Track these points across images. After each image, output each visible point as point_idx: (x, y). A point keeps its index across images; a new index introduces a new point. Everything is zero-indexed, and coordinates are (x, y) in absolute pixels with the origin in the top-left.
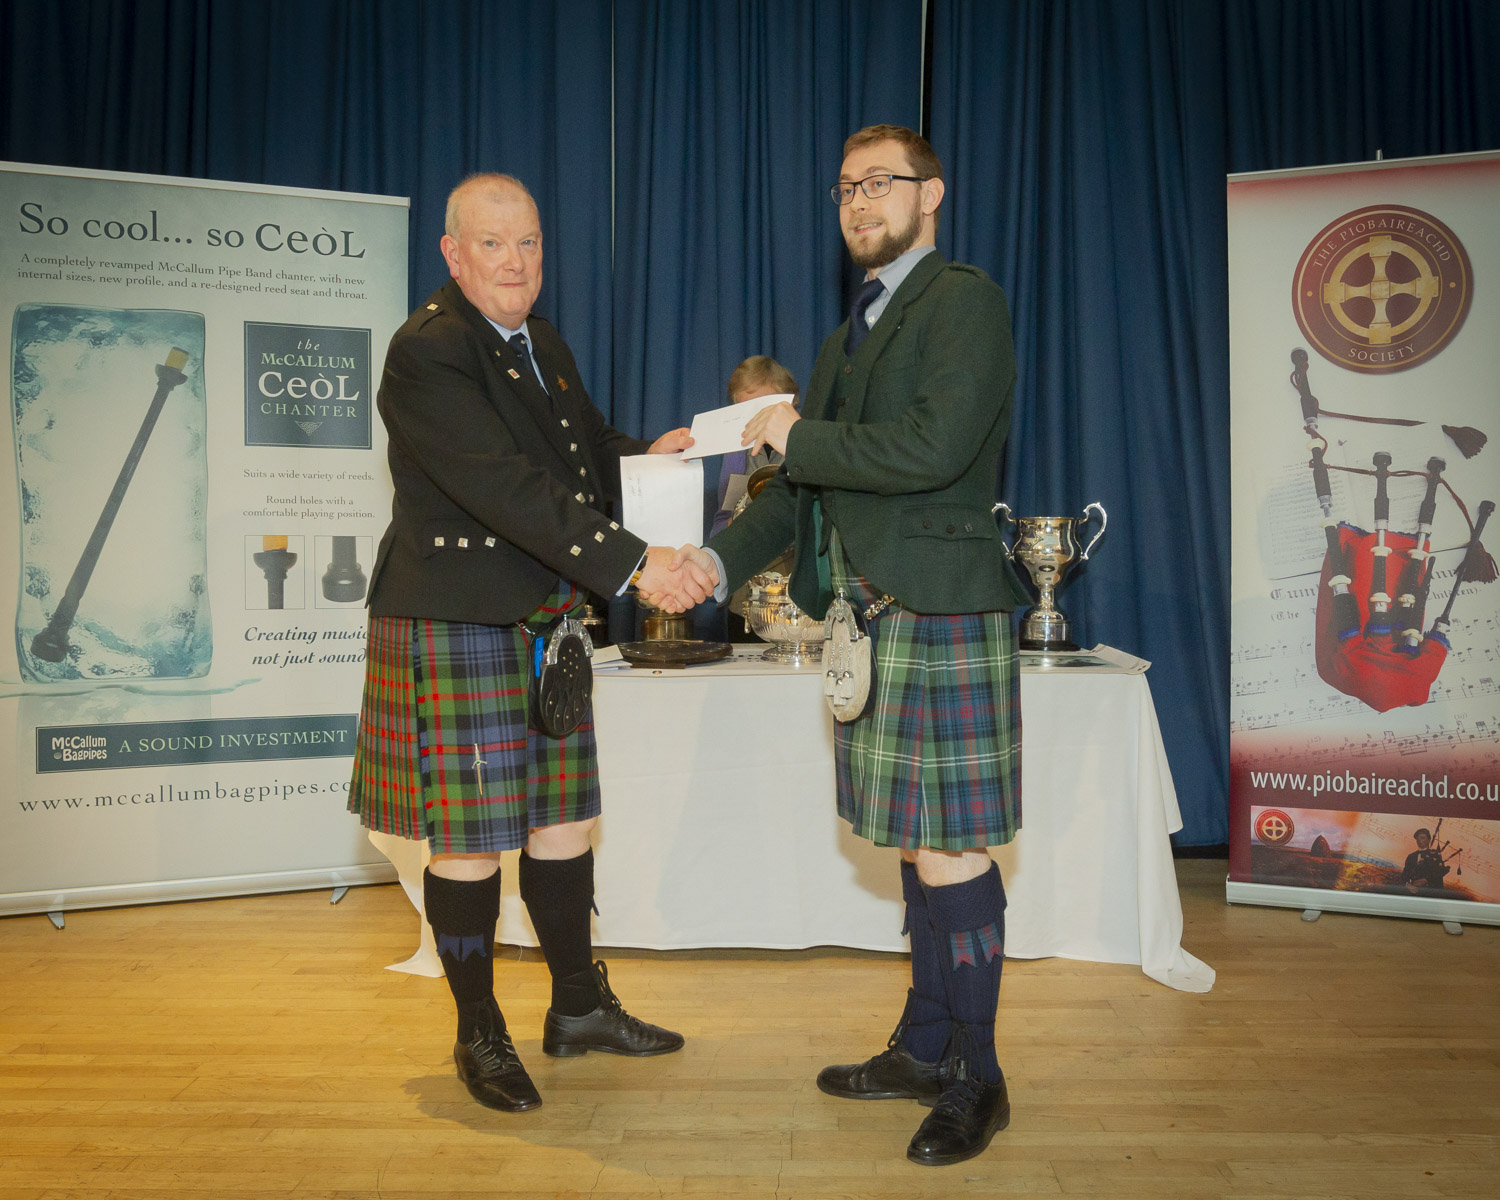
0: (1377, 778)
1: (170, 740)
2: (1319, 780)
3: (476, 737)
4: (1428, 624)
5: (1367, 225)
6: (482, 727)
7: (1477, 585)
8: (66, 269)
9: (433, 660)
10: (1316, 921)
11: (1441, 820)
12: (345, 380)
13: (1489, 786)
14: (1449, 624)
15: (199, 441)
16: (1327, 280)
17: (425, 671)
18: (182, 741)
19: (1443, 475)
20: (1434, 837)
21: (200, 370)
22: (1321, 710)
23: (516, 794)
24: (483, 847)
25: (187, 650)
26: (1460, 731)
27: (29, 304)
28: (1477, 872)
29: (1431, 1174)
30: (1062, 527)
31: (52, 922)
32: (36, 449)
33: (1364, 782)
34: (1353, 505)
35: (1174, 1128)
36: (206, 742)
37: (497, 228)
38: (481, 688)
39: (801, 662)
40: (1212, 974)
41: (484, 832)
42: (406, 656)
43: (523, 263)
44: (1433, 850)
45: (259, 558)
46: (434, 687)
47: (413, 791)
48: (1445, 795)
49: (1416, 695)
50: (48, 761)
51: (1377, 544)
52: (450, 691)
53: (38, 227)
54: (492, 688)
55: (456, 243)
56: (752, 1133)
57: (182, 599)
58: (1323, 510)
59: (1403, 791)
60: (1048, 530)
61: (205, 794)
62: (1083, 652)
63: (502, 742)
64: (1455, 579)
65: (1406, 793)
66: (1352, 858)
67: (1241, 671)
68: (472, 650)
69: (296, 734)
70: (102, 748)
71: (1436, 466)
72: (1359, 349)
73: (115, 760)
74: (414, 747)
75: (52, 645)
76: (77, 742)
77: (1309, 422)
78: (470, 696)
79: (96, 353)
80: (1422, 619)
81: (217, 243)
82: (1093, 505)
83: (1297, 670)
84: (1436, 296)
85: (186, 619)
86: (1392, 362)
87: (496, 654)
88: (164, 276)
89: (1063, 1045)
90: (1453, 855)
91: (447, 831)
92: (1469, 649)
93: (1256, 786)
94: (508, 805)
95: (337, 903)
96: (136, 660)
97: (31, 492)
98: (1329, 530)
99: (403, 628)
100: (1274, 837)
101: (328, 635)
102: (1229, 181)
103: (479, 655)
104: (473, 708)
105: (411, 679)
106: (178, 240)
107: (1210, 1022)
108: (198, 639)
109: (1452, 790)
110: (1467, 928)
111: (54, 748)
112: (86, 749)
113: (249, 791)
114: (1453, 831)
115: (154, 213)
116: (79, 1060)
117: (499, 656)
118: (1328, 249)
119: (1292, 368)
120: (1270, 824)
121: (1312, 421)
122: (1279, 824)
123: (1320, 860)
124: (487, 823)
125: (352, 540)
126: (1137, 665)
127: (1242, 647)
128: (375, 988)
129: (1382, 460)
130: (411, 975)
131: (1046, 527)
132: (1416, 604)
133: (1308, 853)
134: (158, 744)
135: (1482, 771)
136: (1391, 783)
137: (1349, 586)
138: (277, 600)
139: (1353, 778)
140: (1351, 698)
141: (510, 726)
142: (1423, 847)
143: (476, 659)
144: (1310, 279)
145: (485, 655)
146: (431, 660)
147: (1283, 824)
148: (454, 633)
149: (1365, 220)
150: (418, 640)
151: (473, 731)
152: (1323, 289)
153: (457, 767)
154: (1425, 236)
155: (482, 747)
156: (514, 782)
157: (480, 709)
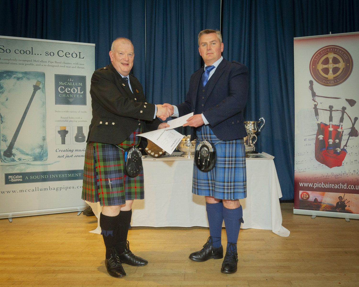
0: (329, 184)
1: (38, 176)
2: (316, 185)
3: (109, 177)
4: (342, 147)
5: (327, 50)
6: (111, 174)
7: (354, 137)
8: (10, 62)
10: (315, 218)
12: (80, 88)
13: (356, 186)
14: (347, 147)
15: (44, 103)
16: (318, 63)
17: (97, 160)
18: (41, 176)
19: (346, 111)
20: (343, 198)
22: (316, 168)
23: (120, 191)
24: (112, 204)
25: (42, 154)
26: (349, 173)
27: (1, 70)
28: (353, 207)
29: (340, 283)
30: (254, 124)
31: (9, 221)
32: (4, 106)
33: (326, 185)
34: (324, 118)
35: (278, 272)
36: (46, 177)
37: (123, 50)
38: (110, 164)
39: (190, 157)
40: (289, 232)
42: (92, 157)
43: (129, 59)
44: (343, 201)
45: (59, 132)
46: (99, 164)
47: (93, 190)
48: (346, 188)
49: (339, 163)
50: (8, 182)
51: (330, 128)
52: (103, 165)
53: (3, 51)
54: (113, 164)
55: (113, 53)
56: (175, 274)
58: (317, 119)
59: (336, 187)
60: (251, 124)
61: (47, 189)
62: (259, 154)
63: (116, 178)
64: (348, 136)
66: (323, 203)
67: (297, 158)
69: (69, 174)
70: (21, 178)
71: (344, 109)
72: (326, 80)
73: (24, 181)
74: (94, 180)
75: (9, 153)
76: (15, 177)
77: (313, 98)
78: (107, 166)
79: (18, 82)
80: (340, 146)
81: (48, 55)
82: (262, 118)
83: (310, 158)
84: (344, 67)
85: (42, 147)
86: (333, 83)
87: (114, 156)
88: (35, 63)
89: (252, 251)
90: (348, 202)
91: (103, 200)
92: (352, 153)
93: (300, 186)
94: (118, 193)
95: (79, 215)
96: (29, 157)
97: (3, 116)
98: (318, 124)
100: (305, 198)
101: (76, 150)
102: (294, 39)
103: (110, 156)
104: (108, 169)
105: (93, 162)
106: (38, 54)
107: (288, 244)
108: (44, 152)
109: (347, 187)
110: (351, 220)
111: (9, 178)
112: (17, 178)
113: (57, 188)
114: (348, 197)
115: (32, 48)
116: (12, 256)
118: (318, 56)
119: (309, 85)
120: (304, 195)
121: (314, 98)
122: (306, 195)
123: (316, 204)
124: (113, 198)
125: (82, 127)
126: (271, 157)
127: (297, 152)
128: (86, 237)
129: (331, 107)
130: (95, 234)
131: (250, 123)
132: (339, 142)
133: (313, 202)
134: (35, 177)
135: (355, 182)
136: (333, 185)
137: (323, 138)
138: (63, 142)
139: (324, 184)
140: (323, 165)
141: (118, 174)
142: (340, 201)
143: (109, 157)
144: (314, 63)
145: (111, 156)
146: (98, 157)
147: (307, 195)
148: (104, 151)
149: (327, 49)
150: (95, 153)
151: (108, 175)
152: (317, 66)
153: (105, 184)
154: (341, 53)
155: (111, 179)
156: (119, 188)
157: (110, 169)
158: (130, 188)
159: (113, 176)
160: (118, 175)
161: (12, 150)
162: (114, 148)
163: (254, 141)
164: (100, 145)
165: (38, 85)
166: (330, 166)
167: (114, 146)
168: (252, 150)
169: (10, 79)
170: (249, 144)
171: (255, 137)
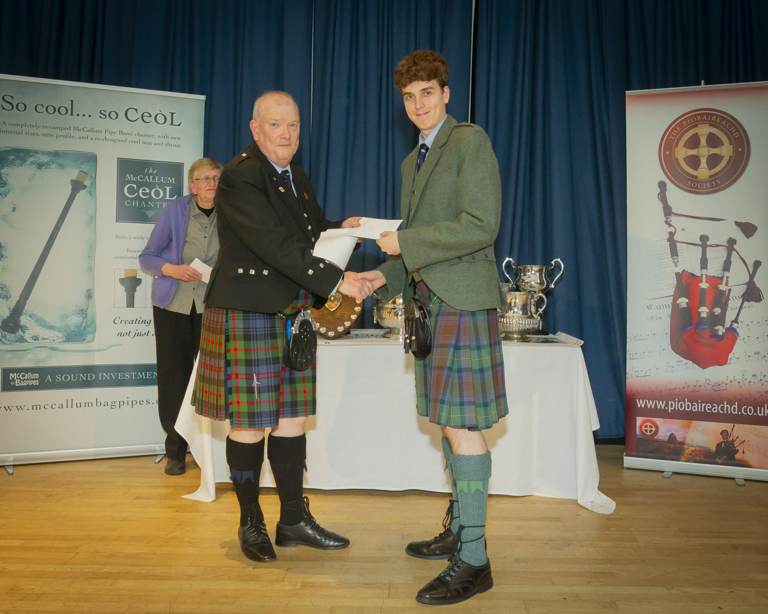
0: (701, 403)
1: (72, 375)
2: (672, 404)
3: (255, 371)
4: (727, 324)
5: (696, 118)
6: (258, 365)
7: (752, 303)
8: (25, 129)
9: (235, 331)
10: (670, 477)
11: (734, 425)
12: (170, 189)
13: (758, 408)
14: (738, 323)
15: (92, 219)
16: (676, 146)
17: (231, 337)
18: (79, 376)
19: (735, 247)
20: (731, 434)
21: (94, 183)
22: (673, 367)
23: (274, 399)
24: (257, 426)
25: (83, 328)
26: (744, 379)
27: (5, 147)
28: (753, 453)
29: (721, 608)
30: (540, 271)
31: (7, 471)
32: (6, 222)
33: (695, 405)
34: (689, 261)
35: (588, 584)
36: (91, 377)
37: (278, 118)
38: (258, 346)
40: (614, 504)
41: (258, 418)
42: (222, 329)
43: (290, 135)
44: (730, 441)
45: (122, 281)
46: (235, 345)
47: (220, 396)
48: (736, 412)
49: (721, 360)
50: (8, 386)
51: (702, 282)
52: (243, 347)
53: (11, 107)
54: (263, 346)
55: (258, 124)
57: (81, 302)
58: (674, 264)
59: (715, 410)
60: (533, 272)
61: (90, 404)
62: (551, 336)
63: (268, 373)
64: (741, 300)
65: (716, 411)
66: (688, 445)
67: (632, 347)
68: (254, 327)
69: (139, 373)
70: (36, 379)
71: (732, 242)
72: (693, 181)
73: (43, 385)
74: (222, 375)
75: (12, 324)
76: (23, 376)
77: (667, 218)
78: (253, 350)
79: (40, 173)
80: (724, 321)
81: (105, 117)
82: (557, 260)
83: (660, 346)
84: (732, 155)
85: (83, 312)
86: (709, 188)
87: (266, 329)
88: (76, 134)
90: (740, 444)
91: (239, 417)
92: (749, 337)
93: (639, 406)
94: (270, 405)
95: (158, 462)
96: (56, 333)
97: (3, 245)
98: (677, 274)
99: (221, 315)
100: (648, 433)
102: (627, 94)
103: (257, 330)
104: (253, 356)
105: (223, 341)
106: (84, 115)
107: (612, 529)
108: (89, 323)
109: (739, 410)
110: (747, 482)
111: (11, 379)
112: (28, 379)
113: (113, 403)
114: (740, 431)
115: (72, 101)
116: (17, 543)
118: (677, 130)
119: (658, 191)
120: (646, 426)
121: (669, 218)
122: (651, 427)
123: (672, 446)
124: (259, 414)
126: (577, 342)
127: (632, 334)
128: (175, 507)
129: (704, 239)
130: (195, 501)
131: (532, 270)
132: (721, 313)
133: (666, 442)
134: (66, 378)
135: (755, 400)
136: (709, 406)
137: (687, 303)
138: (131, 303)
139: (689, 403)
140: (688, 361)
141: (272, 366)
142: (725, 439)
144: (668, 145)
145: (260, 330)
147: (653, 426)
148: (246, 319)
149: (695, 116)
150: (227, 321)
151: (253, 367)
152: (674, 150)
153: (245, 385)
154: (726, 124)
155: (258, 375)
156: (273, 393)
157: (257, 356)
158: (294, 393)
160: (272, 368)
161: (19, 318)
163: (541, 308)
165: (80, 180)
166: (703, 364)
168: (537, 326)
169: (22, 166)
170: (529, 313)
171: (543, 300)
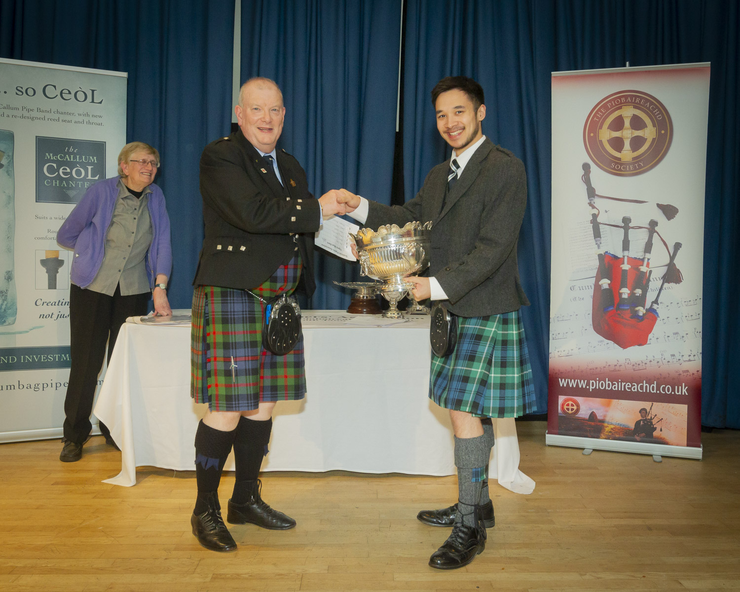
0: (621, 382)
2: (593, 383)
3: (233, 353)
4: (648, 305)
5: (621, 100)
6: (236, 349)
7: (672, 285)
10: (590, 454)
11: (652, 404)
12: (92, 168)
13: (676, 387)
14: (658, 305)
16: (601, 128)
17: (210, 320)
19: (656, 229)
20: (649, 412)
22: (594, 347)
23: (251, 383)
24: (234, 408)
25: (3, 310)
26: (663, 359)
28: (670, 431)
33: (615, 384)
34: (612, 244)
35: (503, 571)
36: (13, 359)
37: (260, 102)
38: (236, 329)
40: (534, 484)
41: (235, 401)
42: (201, 312)
43: (271, 119)
44: (649, 419)
45: (44, 262)
46: (214, 328)
48: (655, 391)
49: (641, 341)
51: (623, 263)
52: (221, 330)
54: (241, 330)
55: (241, 109)
56: (281, 575)
58: (597, 245)
59: (634, 389)
61: (12, 387)
63: (245, 356)
64: (661, 281)
65: (636, 390)
66: (608, 423)
67: (555, 327)
68: (232, 310)
69: (63, 355)
71: (653, 224)
72: (617, 163)
77: (590, 200)
78: (230, 333)
80: (645, 301)
83: (583, 327)
84: (655, 137)
86: (632, 170)
90: (658, 422)
91: (217, 400)
92: (668, 317)
93: (561, 385)
94: (247, 388)
98: (600, 256)
100: (570, 412)
102: (552, 75)
103: (235, 313)
104: (231, 339)
107: (530, 511)
109: (658, 389)
110: (664, 458)
113: (37, 385)
114: (658, 409)
117: (246, 314)
118: (601, 112)
119: (582, 172)
120: (568, 405)
121: (592, 200)
122: (572, 405)
123: (593, 423)
124: (237, 397)
127: (555, 315)
128: (94, 493)
129: (627, 221)
130: (115, 485)
132: (642, 294)
133: (586, 420)
135: (673, 379)
136: (628, 385)
137: (609, 284)
138: (52, 285)
139: (609, 382)
140: (609, 342)
141: (249, 349)
142: (643, 418)
143: (234, 315)
144: (592, 126)
145: (239, 313)
146: (214, 315)
147: (575, 405)
148: (224, 302)
149: (620, 98)
150: (207, 305)
151: (231, 350)
152: (598, 132)
153: (223, 368)
154: (650, 106)
155: (235, 358)
156: (251, 376)
157: (235, 339)
158: (274, 377)
159: (241, 352)
160: (249, 352)
162: (245, 297)
164: (217, 290)
166: (623, 344)
167: (246, 294)
